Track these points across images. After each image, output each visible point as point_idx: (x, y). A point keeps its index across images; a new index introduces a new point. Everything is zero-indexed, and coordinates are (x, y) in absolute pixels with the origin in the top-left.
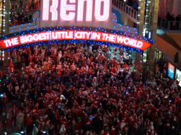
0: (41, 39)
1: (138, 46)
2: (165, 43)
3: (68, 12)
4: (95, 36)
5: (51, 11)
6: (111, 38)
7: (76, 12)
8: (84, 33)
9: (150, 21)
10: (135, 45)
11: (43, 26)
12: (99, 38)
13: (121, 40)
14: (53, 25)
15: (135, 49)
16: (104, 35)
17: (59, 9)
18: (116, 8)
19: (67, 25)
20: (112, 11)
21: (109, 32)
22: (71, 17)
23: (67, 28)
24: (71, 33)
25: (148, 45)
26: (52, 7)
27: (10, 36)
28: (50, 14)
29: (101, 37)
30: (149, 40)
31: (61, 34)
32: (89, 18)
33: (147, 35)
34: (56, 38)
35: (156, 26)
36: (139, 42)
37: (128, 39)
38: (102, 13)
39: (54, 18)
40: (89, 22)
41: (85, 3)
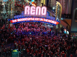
0: (24, 20)
1: (55, 23)
2: (64, 22)
3: (33, 12)
4: (41, 20)
6: (46, 20)
7: (35, 12)
8: (38, 19)
9: (59, 15)
10: (54, 23)
11: (25, 16)
12: (42, 20)
13: (50, 21)
14: (28, 16)
15: (54, 24)
16: (44, 19)
17: (30, 11)
18: (48, 11)
19: (32, 16)
20: (47, 12)
21: (46, 18)
22: (34, 14)
23: (32, 17)
24: (34, 18)
25: (58, 23)
26: (28, 10)
27: (14, 19)
28: (27, 12)
29: (43, 20)
30: (58, 21)
31: (31, 19)
32: (39, 14)
33: (58, 20)
34: (29, 20)
35: (61, 17)
36: (55, 22)
38: (44, 13)
39: (28, 14)
40: (39, 15)
41: (38, 9)
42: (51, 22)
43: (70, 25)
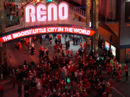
0: (26, 35)
1: (87, 34)
3: (42, 16)
4: (60, 30)
5: (31, 16)
6: (70, 30)
7: (47, 15)
8: (53, 28)
10: (85, 33)
11: (27, 26)
12: (62, 30)
13: (76, 30)
14: (33, 25)
16: (66, 28)
17: (36, 14)
19: (42, 24)
22: (44, 19)
23: (42, 26)
24: (45, 29)
26: (32, 13)
27: (6, 34)
28: (31, 18)
29: (64, 30)
31: (39, 30)
32: (55, 19)
34: (36, 33)
36: (88, 31)
37: (81, 29)
39: (33, 20)
40: (55, 21)
41: (52, 9)
42: (80, 33)
43: (117, 35)
